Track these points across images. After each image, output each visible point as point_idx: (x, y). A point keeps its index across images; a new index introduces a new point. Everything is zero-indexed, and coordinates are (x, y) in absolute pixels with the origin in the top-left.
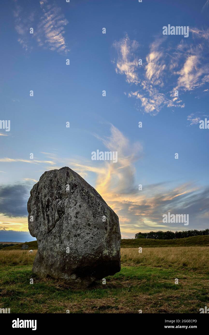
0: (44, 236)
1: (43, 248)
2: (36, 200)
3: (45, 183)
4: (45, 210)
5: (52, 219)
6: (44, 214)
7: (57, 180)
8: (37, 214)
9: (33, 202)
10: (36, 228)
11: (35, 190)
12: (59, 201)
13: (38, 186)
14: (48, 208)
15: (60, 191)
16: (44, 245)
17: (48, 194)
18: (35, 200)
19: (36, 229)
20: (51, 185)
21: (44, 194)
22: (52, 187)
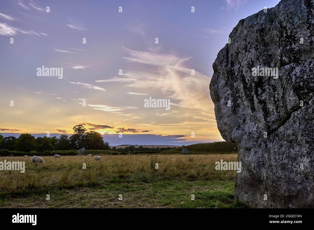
0: (257, 141)
1: (259, 162)
2: (228, 77)
3: (245, 40)
4: (253, 93)
5: (277, 108)
6: (251, 101)
7: (279, 25)
8: (234, 103)
9: (222, 82)
10: (236, 127)
11: (223, 60)
12: (293, 69)
13: (227, 52)
14: (261, 87)
15: (293, 46)
16: (259, 157)
17: (258, 59)
18: (226, 79)
19: (237, 129)
20: (263, 40)
21: (246, 62)
22: (265, 43)
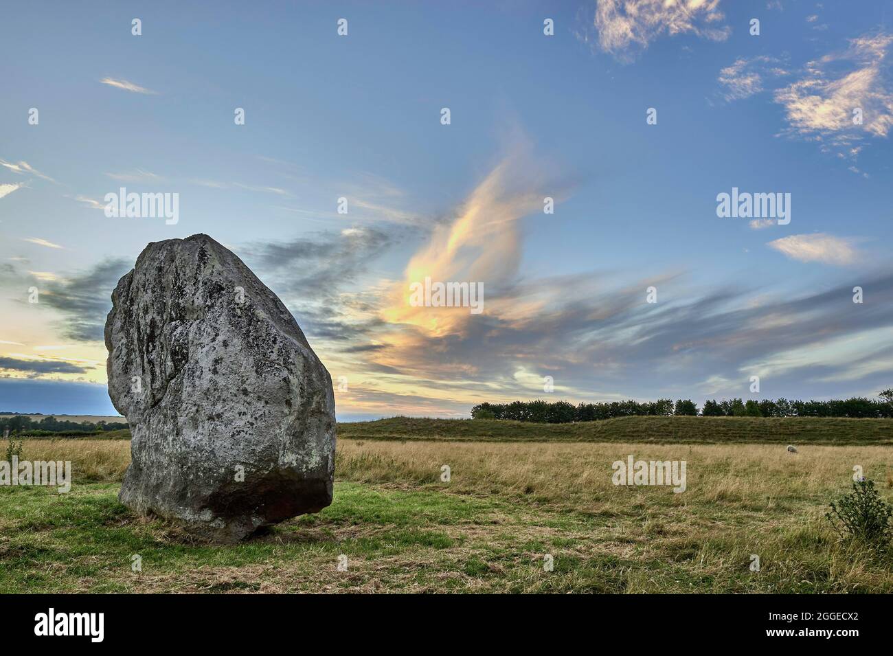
0: (142, 414)
1: (141, 443)
2: (125, 318)
3: (145, 274)
4: (144, 348)
5: (161, 371)
6: (142, 358)
7: (175, 270)
8: (127, 358)
9: (118, 324)
10: (125, 393)
11: (122, 293)
12: (176, 327)
13: (130, 283)
14: (153, 342)
15: (180, 301)
16: (142, 436)
17: (153, 305)
18: (123, 321)
19: (125, 396)
20: (160, 282)
21: (142, 305)
22: (161, 287)
